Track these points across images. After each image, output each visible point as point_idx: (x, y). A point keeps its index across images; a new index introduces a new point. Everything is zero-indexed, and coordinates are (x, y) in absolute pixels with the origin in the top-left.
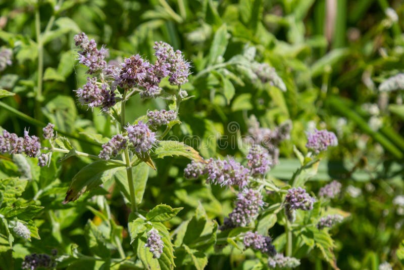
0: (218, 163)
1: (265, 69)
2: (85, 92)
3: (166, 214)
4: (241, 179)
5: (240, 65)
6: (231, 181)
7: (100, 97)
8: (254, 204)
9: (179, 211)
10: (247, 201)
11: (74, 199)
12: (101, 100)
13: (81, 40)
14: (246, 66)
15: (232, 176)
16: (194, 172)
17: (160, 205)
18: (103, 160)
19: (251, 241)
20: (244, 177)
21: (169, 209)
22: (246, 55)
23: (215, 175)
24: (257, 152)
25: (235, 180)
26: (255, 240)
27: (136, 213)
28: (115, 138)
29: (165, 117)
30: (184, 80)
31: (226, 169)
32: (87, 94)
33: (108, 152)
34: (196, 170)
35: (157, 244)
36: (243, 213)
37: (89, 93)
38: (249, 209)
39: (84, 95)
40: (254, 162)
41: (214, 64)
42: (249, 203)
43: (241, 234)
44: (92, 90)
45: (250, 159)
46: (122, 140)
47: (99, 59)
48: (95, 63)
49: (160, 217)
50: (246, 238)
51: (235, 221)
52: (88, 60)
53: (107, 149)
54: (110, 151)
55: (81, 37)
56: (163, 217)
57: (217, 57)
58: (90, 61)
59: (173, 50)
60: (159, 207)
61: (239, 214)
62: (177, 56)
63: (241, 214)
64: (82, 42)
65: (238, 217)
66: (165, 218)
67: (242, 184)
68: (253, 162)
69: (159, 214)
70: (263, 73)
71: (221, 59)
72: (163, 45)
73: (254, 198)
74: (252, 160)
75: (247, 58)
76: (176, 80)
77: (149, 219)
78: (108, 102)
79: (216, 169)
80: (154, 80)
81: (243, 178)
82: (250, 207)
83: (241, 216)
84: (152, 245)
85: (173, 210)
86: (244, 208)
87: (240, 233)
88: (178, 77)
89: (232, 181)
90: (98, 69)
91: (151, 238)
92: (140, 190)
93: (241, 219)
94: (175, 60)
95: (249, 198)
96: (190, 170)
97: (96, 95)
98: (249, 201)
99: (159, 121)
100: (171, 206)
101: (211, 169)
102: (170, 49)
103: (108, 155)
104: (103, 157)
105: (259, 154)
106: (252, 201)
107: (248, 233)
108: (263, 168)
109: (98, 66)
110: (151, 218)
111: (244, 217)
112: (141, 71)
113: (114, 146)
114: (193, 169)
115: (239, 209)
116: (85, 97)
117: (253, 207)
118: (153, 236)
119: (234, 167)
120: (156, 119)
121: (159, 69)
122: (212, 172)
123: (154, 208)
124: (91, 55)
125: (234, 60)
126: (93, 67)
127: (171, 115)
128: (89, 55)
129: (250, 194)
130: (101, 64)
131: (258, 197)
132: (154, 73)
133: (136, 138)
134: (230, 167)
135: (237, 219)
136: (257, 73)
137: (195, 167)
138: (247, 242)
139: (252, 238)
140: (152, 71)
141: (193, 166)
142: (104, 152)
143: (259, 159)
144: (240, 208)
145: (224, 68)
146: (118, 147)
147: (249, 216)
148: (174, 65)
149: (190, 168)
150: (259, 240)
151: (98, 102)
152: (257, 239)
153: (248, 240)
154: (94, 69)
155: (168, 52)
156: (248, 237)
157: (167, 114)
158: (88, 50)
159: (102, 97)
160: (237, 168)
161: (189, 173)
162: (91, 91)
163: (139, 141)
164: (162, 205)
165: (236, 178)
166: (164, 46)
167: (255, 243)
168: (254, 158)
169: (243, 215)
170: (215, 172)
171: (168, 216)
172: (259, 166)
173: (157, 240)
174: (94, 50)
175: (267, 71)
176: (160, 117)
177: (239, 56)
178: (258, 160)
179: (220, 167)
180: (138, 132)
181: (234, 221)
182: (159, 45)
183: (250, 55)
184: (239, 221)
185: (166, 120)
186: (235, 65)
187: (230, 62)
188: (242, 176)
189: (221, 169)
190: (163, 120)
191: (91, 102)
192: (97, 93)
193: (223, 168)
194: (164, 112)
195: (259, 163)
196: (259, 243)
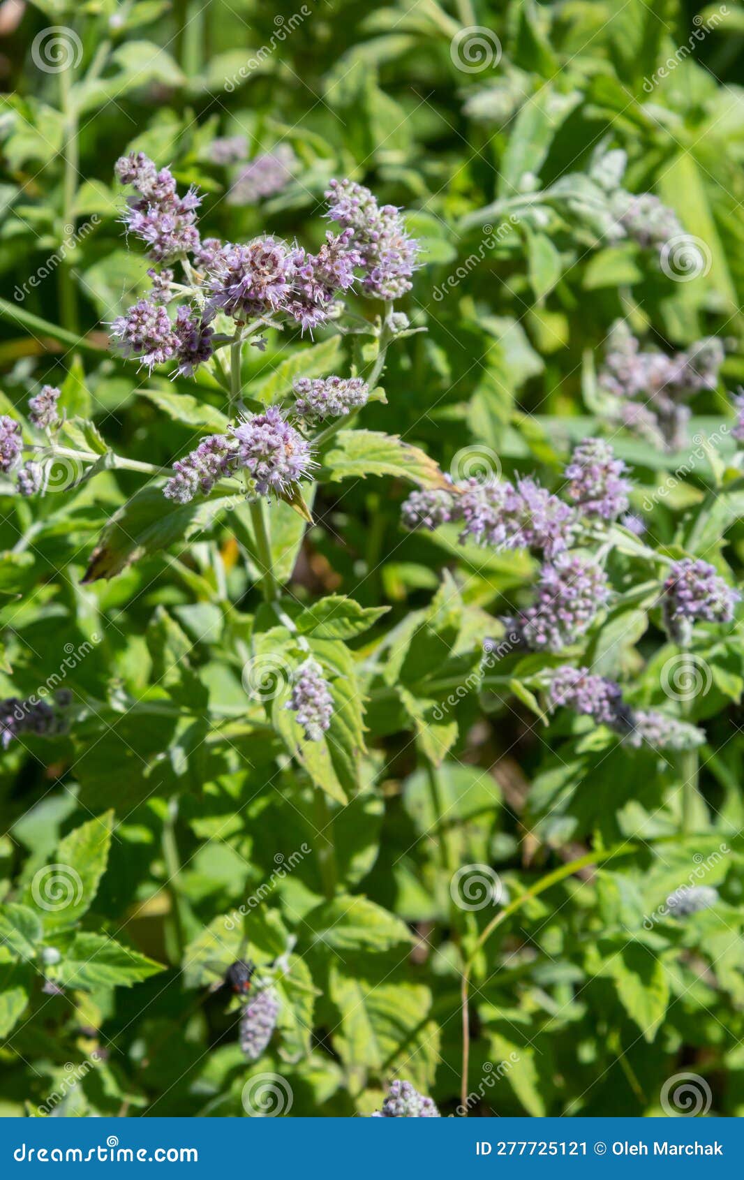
0: (489, 492)
1: (645, 212)
2: (133, 327)
3: (346, 620)
4: (550, 535)
5: (578, 200)
6: (522, 539)
7: (171, 340)
8: (584, 596)
9: (379, 615)
10: (564, 588)
11: (108, 575)
12: (173, 347)
13: (133, 172)
14: (592, 204)
15: (526, 526)
16: (427, 514)
17: (329, 598)
18: (175, 502)
19: (569, 692)
20: (558, 528)
21: (354, 610)
22: (597, 172)
23: (481, 525)
24: (593, 458)
25: (535, 537)
26: (580, 692)
27: (276, 607)
28: (208, 446)
29: (339, 398)
30: (400, 284)
31: (511, 508)
32: (137, 331)
33: (188, 483)
34: (432, 510)
35: (316, 706)
36: (553, 618)
37: (143, 329)
38: (569, 609)
39: (129, 333)
40: (586, 487)
41: (512, 195)
42: (570, 593)
43: (546, 671)
44: (151, 321)
45: (577, 479)
46: (225, 452)
47: (179, 223)
48: (169, 234)
49: (332, 628)
50: (557, 685)
51: (534, 637)
52: (151, 227)
53: (185, 475)
54: (192, 480)
55: (136, 163)
56: (337, 627)
57: (520, 175)
58: (156, 227)
59: (375, 206)
60: (329, 603)
61: (543, 621)
62: (385, 223)
63: (548, 621)
64: (136, 177)
65: (541, 629)
66: (342, 629)
67: (551, 548)
68: (582, 486)
69: (327, 620)
70: (640, 223)
71: (530, 181)
72: (351, 189)
73: (584, 583)
74: (582, 481)
75: (598, 183)
76: (380, 286)
77: (303, 630)
78: (192, 353)
79: (484, 510)
80: (313, 296)
81: (555, 533)
82: (573, 604)
83: (549, 626)
84: (302, 706)
85: (363, 611)
86: (556, 608)
87: (540, 669)
88: (385, 278)
89: (527, 538)
90: (176, 250)
91: (302, 687)
92: (289, 544)
93: (548, 633)
94: (377, 234)
95: (571, 579)
96: (417, 508)
97: (162, 334)
98: (571, 589)
99: (323, 407)
100: (358, 601)
101: (472, 508)
102: (368, 203)
103: (187, 491)
104: (174, 494)
105: (600, 466)
106: (577, 589)
107: (562, 669)
108: (609, 503)
109: (177, 243)
110: (308, 627)
111: (555, 631)
112: (278, 281)
113: (203, 467)
114: (424, 506)
115: (544, 608)
116: (132, 338)
117: (581, 603)
118: (305, 681)
119: (531, 503)
120: (314, 401)
121: (328, 267)
122: (475, 518)
123: (315, 605)
124: (161, 210)
125: (563, 187)
126: (163, 246)
127: (353, 393)
128: (154, 214)
129: (574, 569)
130: (183, 239)
131: (593, 578)
132: (316, 276)
133: (256, 460)
134: (521, 503)
135: (538, 634)
136: (624, 223)
137: (430, 503)
138: (559, 694)
139: (574, 686)
140: (309, 274)
141: (425, 498)
142: (178, 483)
143: (600, 479)
144: (546, 604)
145: (535, 204)
146: (215, 471)
147: (569, 626)
148: (375, 246)
149: (418, 503)
150: (590, 691)
151: (164, 352)
152: (586, 686)
153: (560, 689)
154: (166, 251)
155: (361, 208)
156: (561, 681)
157: (344, 387)
158: (153, 198)
159: (176, 338)
160: (539, 507)
161: (414, 517)
162: (148, 324)
163: (263, 467)
164: (335, 598)
165: (536, 531)
166: (354, 192)
167: (580, 699)
168: (585, 473)
169: (554, 625)
170: (482, 517)
171: (351, 627)
172: (598, 497)
173: (317, 693)
174: (168, 197)
175: (654, 216)
176: (324, 396)
177: (578, 178)
178: (595, 480)
179: (493, 505)
180: (260, 445)
181: (529, 638)
182: (341, 188)
183: (609, 172)
184: (542, 639)
185: (340, 405)
186: (564, 201)
187: (554, 192)
188: (553, 526)
189: (499, 508)
190: (332, 405)
191: (149, 353)
192: (163, 329)
193: (502, 505)
194: (335, 384)
195: (599, 488)
196: (590, 697)
